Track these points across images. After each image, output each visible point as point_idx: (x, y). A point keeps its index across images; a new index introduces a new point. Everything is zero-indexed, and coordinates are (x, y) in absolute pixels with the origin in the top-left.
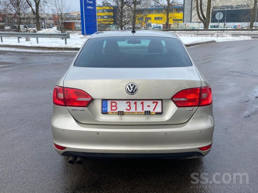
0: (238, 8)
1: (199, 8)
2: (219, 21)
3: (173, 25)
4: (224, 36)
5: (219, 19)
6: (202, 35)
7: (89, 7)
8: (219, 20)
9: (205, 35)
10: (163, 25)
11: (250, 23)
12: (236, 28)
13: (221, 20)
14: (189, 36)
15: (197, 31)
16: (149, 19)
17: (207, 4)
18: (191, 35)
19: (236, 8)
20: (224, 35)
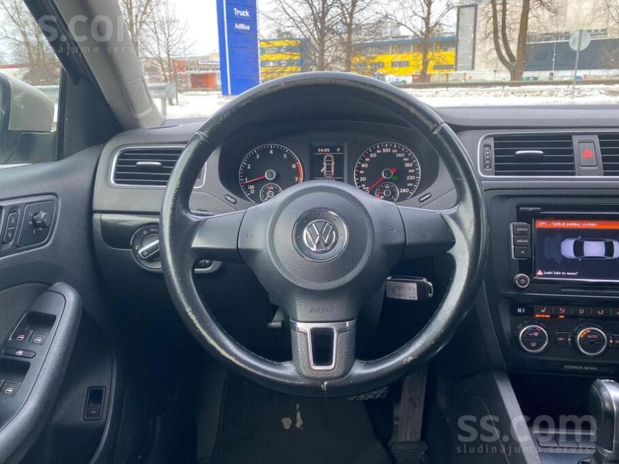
2: (578, 53)
3: (436, 76)
4: (585, 95)
5: (579, 48)
7: (241, 26)
8: (580, 52)
9: (531, 94)
10: (413, 76)
13: (584, 50)
16: (379, 66)
17: (518, 26)
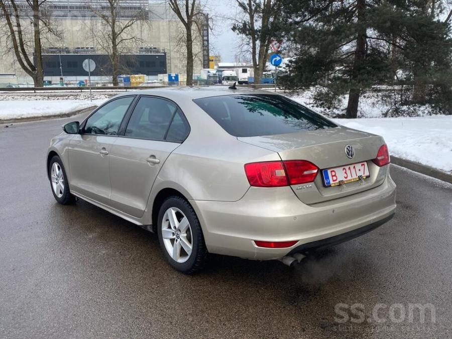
0: (77, 53)
1: (19, 49)
2: (89, 73)
5: (90, 70)
6: (58, 98)
9: (62, 98)
11: (112, 77)
12: (83, 85)
14: (31, 99)
15: (34, 91)
18: (35, 98)
19: (74, 52)
20: (96, 97)
